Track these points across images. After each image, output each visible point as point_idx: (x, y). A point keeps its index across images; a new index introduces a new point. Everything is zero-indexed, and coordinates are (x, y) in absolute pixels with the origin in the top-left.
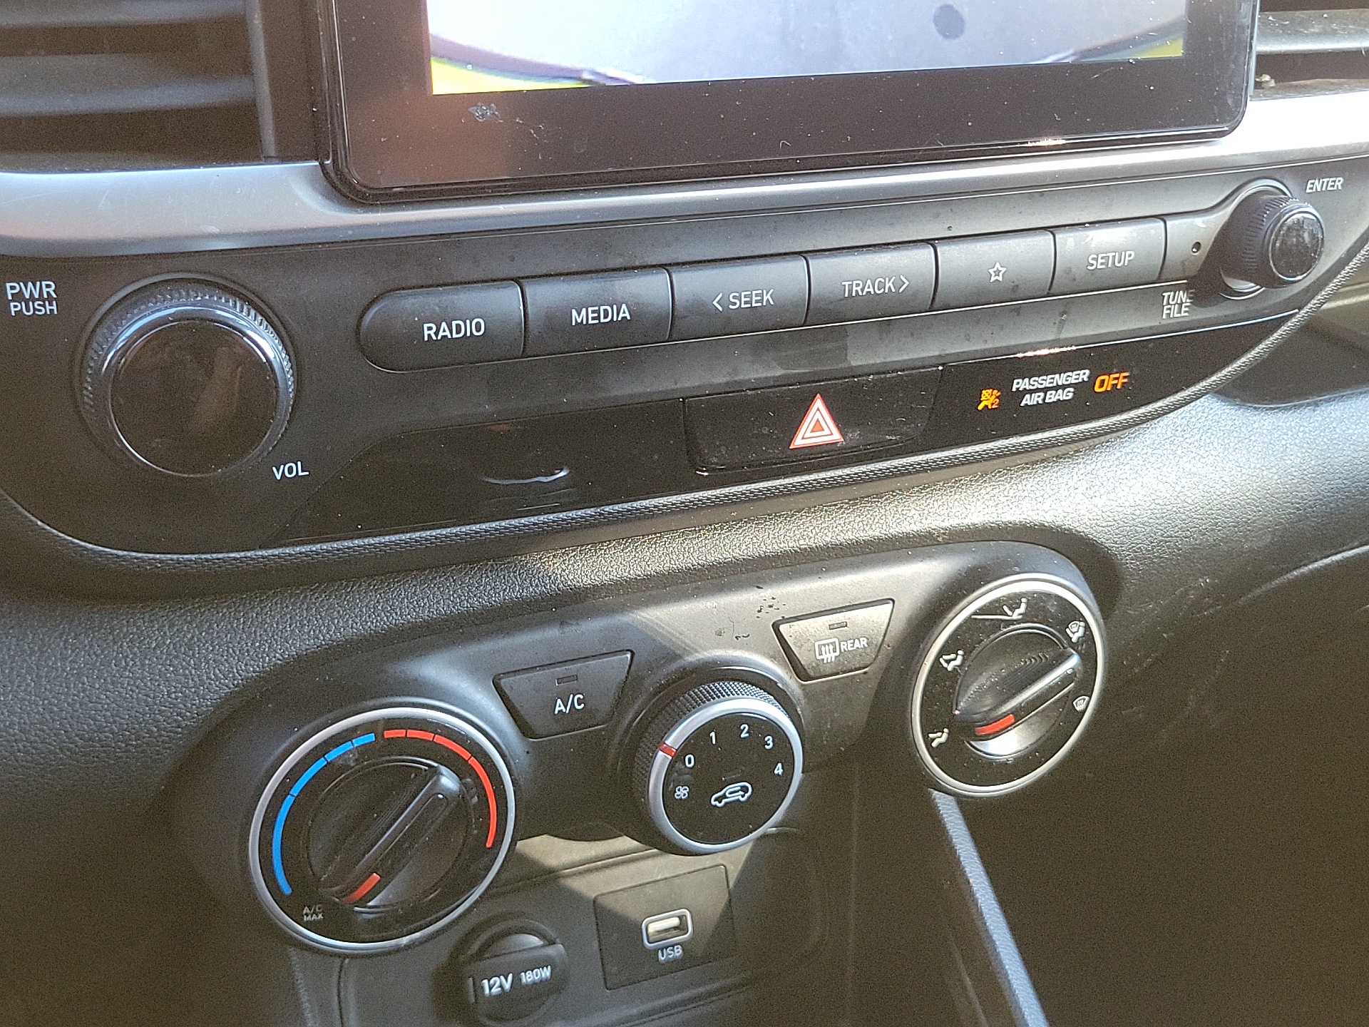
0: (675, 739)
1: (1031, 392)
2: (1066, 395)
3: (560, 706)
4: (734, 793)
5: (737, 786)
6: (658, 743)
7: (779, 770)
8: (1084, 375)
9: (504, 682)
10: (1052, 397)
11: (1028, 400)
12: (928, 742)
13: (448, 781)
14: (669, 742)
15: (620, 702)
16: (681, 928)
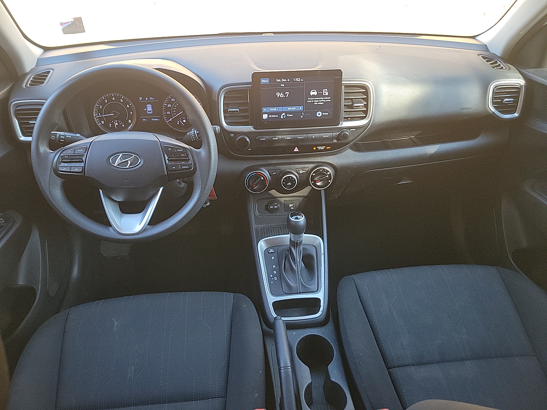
0: (284, 178)
1: (319, 148)
2: (323, 149)
3: (273, 173)
4: (289, 184)
5: (289, 183)
6: (282, 178)
7: (294, 182)
8: (325, 147)
9: (269, 171)
10: (322, 149)
11: (319, 149)
12: (311, 183)
13: (262, 178)
14: (283, 178)
15: (279, 174)
16: (294, 206)
